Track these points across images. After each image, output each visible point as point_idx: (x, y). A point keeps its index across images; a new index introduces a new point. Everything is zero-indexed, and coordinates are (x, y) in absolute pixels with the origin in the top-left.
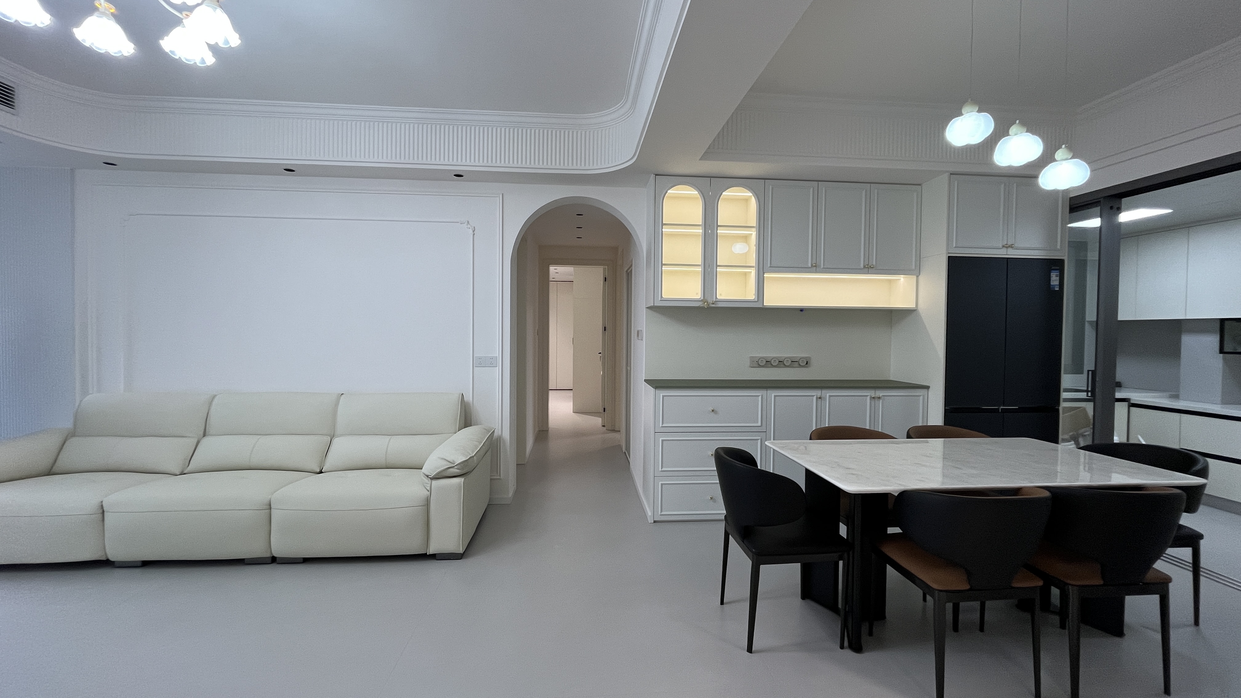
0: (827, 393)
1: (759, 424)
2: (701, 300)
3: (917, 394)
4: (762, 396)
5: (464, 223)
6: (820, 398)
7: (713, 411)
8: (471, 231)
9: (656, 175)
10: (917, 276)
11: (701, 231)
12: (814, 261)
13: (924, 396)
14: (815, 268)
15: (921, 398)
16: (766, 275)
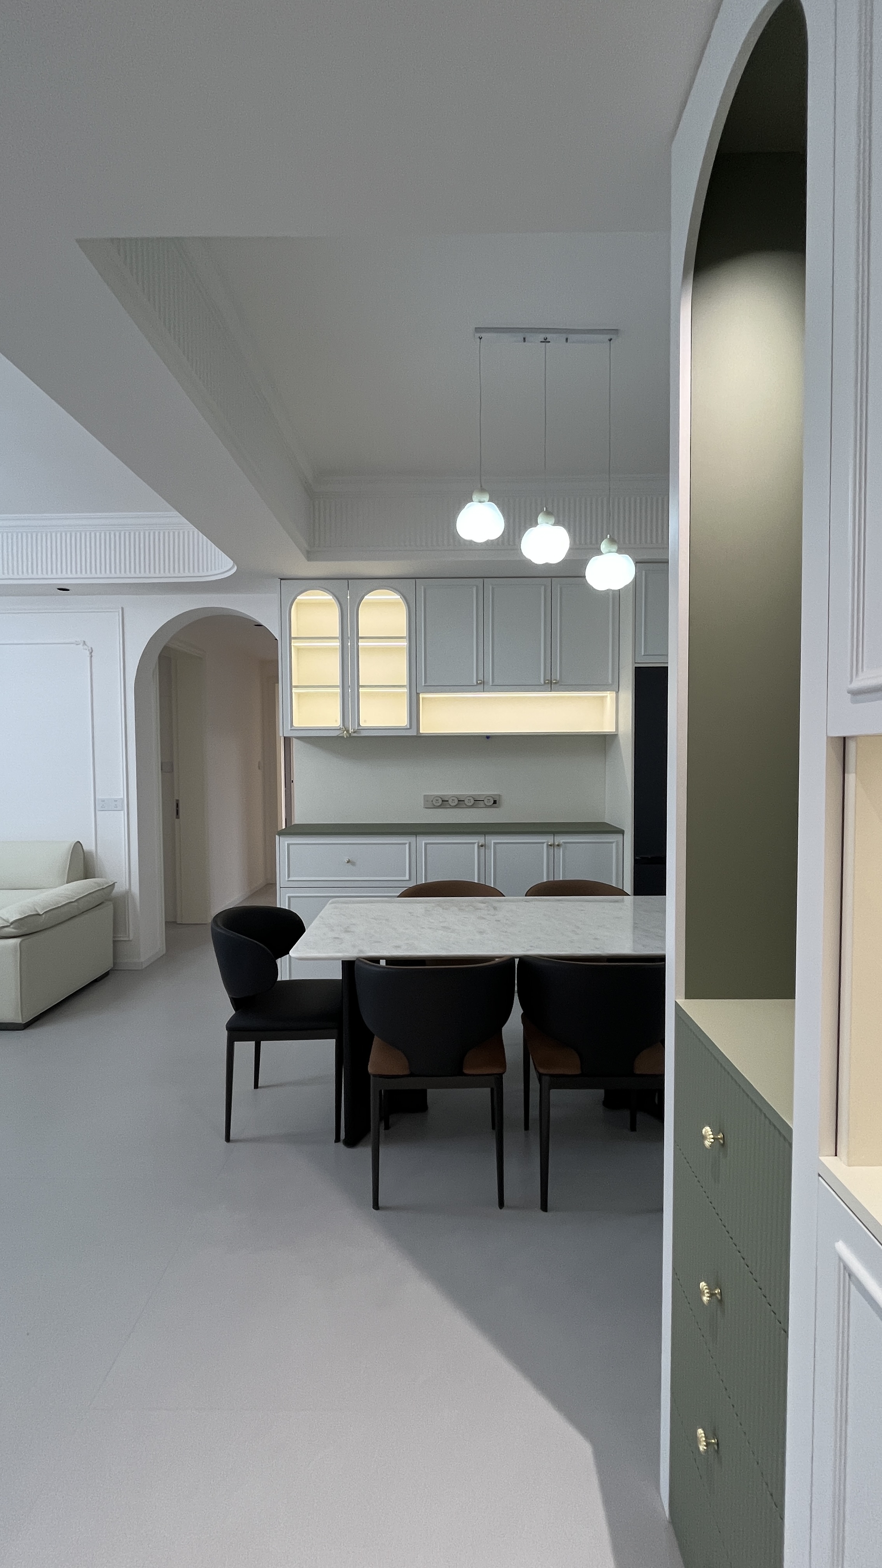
0: (492, 840)
1: (407, 878)
2: (339, 728)
3: (611, 841)
4: (410, 843)
5: (80, 644)
6: (482, 846)
7: (348, 862)
8: (88, 653)
9: (281, 579)
10: (617, 692)
11: (339, 644)
12: (481, 677)
13: (617, 842)
14: (482, 685)
15: (614, 845)
16: (421, 696)
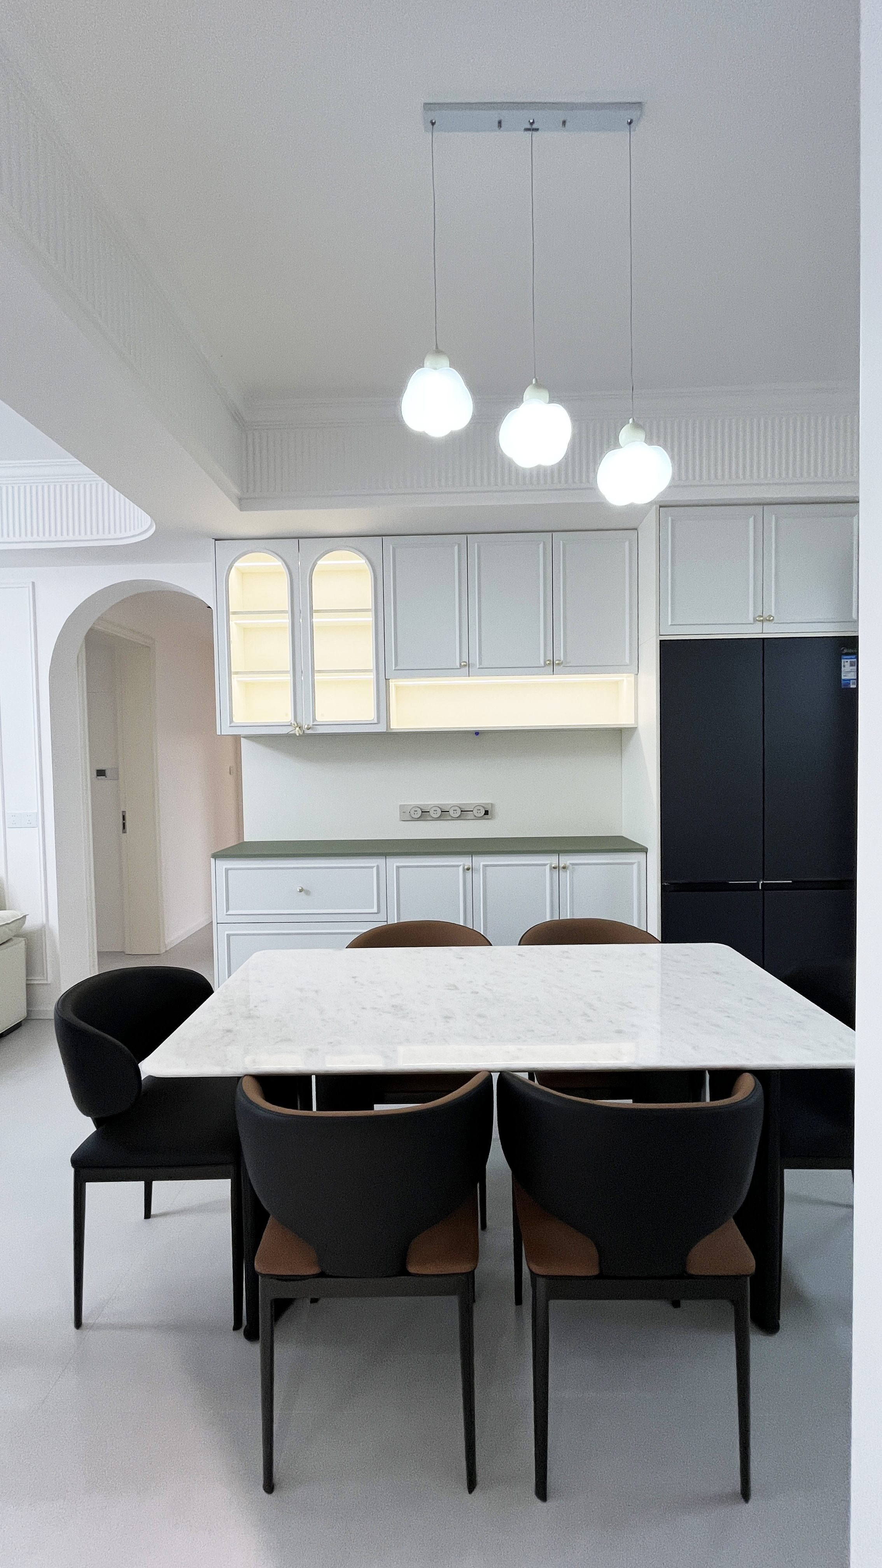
0: (481, 861)
1: (375, 910)
2: (289, 724)
3: (631, 861)
4: (378, 867)
6: (468, 869)
7: (301, 891)
9: (216, 540)
10: (636, 675)
11: (288, 621)
12: (465, 659)
13: (639, 863)
14: (466, 668)
16: (392, 683)
